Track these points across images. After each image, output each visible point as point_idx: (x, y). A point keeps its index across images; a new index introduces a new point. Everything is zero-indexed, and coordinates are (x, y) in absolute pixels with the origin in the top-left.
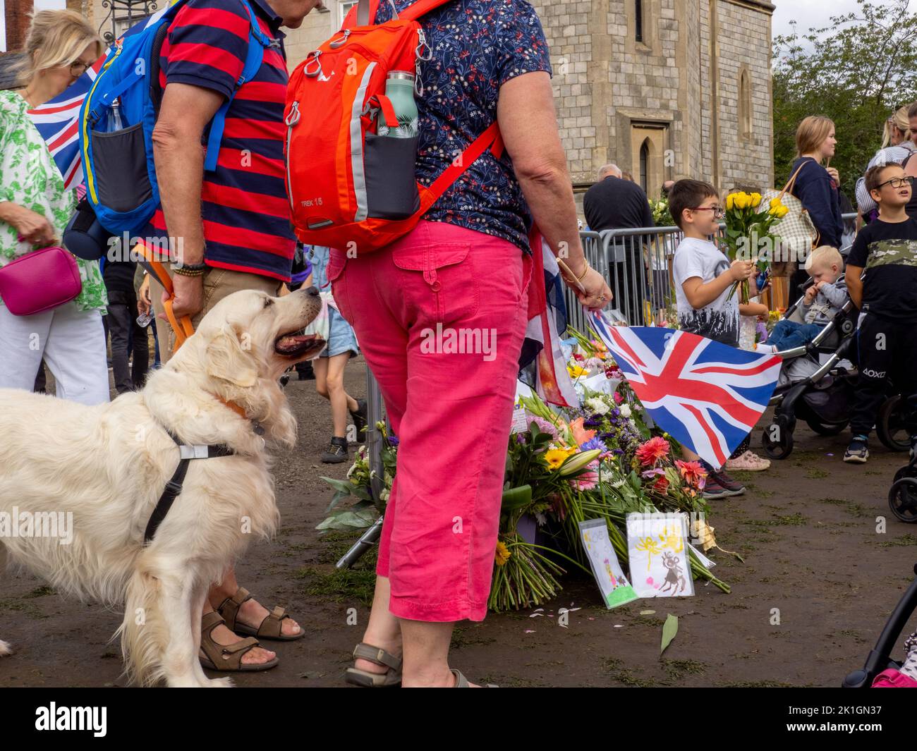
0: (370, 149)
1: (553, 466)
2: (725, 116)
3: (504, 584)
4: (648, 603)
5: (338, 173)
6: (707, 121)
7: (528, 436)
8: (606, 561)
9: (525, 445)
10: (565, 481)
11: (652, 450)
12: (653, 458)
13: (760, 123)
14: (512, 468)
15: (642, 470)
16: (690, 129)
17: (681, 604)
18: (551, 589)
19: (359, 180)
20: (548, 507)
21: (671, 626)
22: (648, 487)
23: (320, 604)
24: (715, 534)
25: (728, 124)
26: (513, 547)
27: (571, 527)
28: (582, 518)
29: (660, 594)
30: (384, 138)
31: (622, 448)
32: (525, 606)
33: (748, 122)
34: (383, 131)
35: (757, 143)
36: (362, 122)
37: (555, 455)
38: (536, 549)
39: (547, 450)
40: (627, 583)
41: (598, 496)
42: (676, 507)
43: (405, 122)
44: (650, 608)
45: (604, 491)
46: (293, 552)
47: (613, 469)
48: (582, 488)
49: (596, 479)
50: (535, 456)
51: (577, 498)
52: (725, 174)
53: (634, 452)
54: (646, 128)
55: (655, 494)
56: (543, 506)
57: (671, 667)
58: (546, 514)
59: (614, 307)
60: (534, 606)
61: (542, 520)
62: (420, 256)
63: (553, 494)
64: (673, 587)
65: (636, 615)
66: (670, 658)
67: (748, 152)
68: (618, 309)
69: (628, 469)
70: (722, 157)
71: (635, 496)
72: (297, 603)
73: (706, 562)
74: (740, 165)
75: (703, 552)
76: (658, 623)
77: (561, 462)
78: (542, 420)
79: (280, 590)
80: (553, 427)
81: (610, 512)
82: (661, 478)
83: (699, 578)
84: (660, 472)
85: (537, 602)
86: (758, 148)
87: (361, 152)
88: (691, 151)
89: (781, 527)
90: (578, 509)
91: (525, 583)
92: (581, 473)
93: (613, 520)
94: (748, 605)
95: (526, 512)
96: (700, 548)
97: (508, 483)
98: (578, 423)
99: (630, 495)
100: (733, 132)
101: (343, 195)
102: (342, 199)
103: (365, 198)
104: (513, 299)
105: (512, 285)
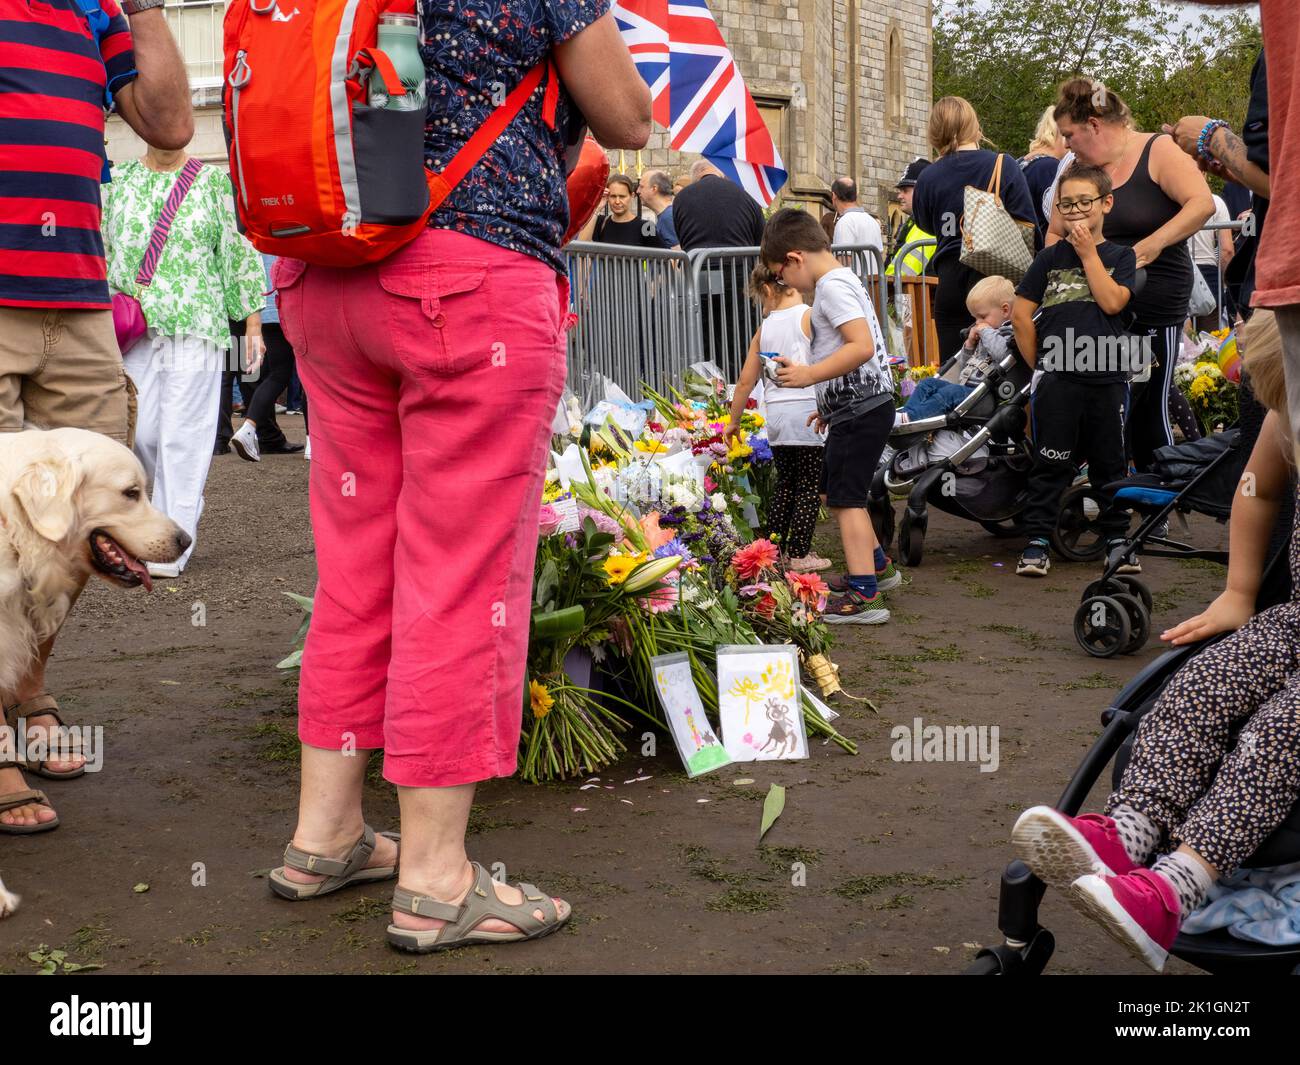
0: (360, 125)
1: (615, 579)
2: (867, 92)
3: (544, 744)
4: (744, 770)
5: (317, 160)
6: (842, 99)
7: (580, 536)
8: (688, 712)
9: (576, 550)
10: (632, 600)
11: (754, 557)
12: (756, 568)
13: (915, 104)
14: (557, 582)
15: (741, 585)
16: (817, 108)
17: (789, 770)
18: (611, 750)
19: (347, 169)
20: (608, 635)
21: (775, 800)
22: (748, 609)
23: (284, 774)
24: (839, 674)
25: (871, 104)
26: (557, 693)
27: (639, 667)
28: (655, 652)
30: (380, 110)
31: (713, 555)
32: (574, 774)
33: (899, 102)
34: (378, 101)
35: (910, 132)
36: (348, 88)
37: (618, 564)
38: (591, 695)
39: (607, 555)
40: (716, 742)
41: (678, 621)
42: (786, 636)
43: (409, 87)
44: (748, 775)
45: (686, 614)
46: (246, 701)
47: (699, 583)
48: (655, 610)
49: (675, 597)
50: (590, 565)
51: (648, 624)
52: (865, 174)
53: (730, 559)
55: (757, 618)
56: (600, 634)
57: (773, 857)
58: (606, 646)
60: (587, 774)
61: (599, 655)
62: (418, 277)
63: (614, 618)
64: (780, 745)
65: (727, 786)
66: (772, 843)
67: (898, 144)
68: (713, 361)
69: (721, 584)
70: (861, 149)
71: (730, 621)
72: (249, 772)
73: (826, 712)
74: (887, 162)
75: (822, 698)
76: (758, 796)
77: (627, 573)
78: (600, 514)
79: (225, 754)
80: (615, 524)
81: (695, 643)
82: (766, 595)
83: (815, 734)
84: (765, 587)
85: (590, 769)
86: (912, 138)
87: (349, 130)
88: (819, 140)
89: (929, 664)
90: (650, 641)
91: (575, 742)
92: (654, 589)
93: (697, 654)
94: (881, 770)
95: (576, 645)
96: (818, 693)
97: (552, 603)
98: (651, 520)
99: (722, 619)
100: (877, 115)
101: (325, 193)
102: (323, 198)
103: (356, 196)
104: (547, 340)
105: (544, 321)
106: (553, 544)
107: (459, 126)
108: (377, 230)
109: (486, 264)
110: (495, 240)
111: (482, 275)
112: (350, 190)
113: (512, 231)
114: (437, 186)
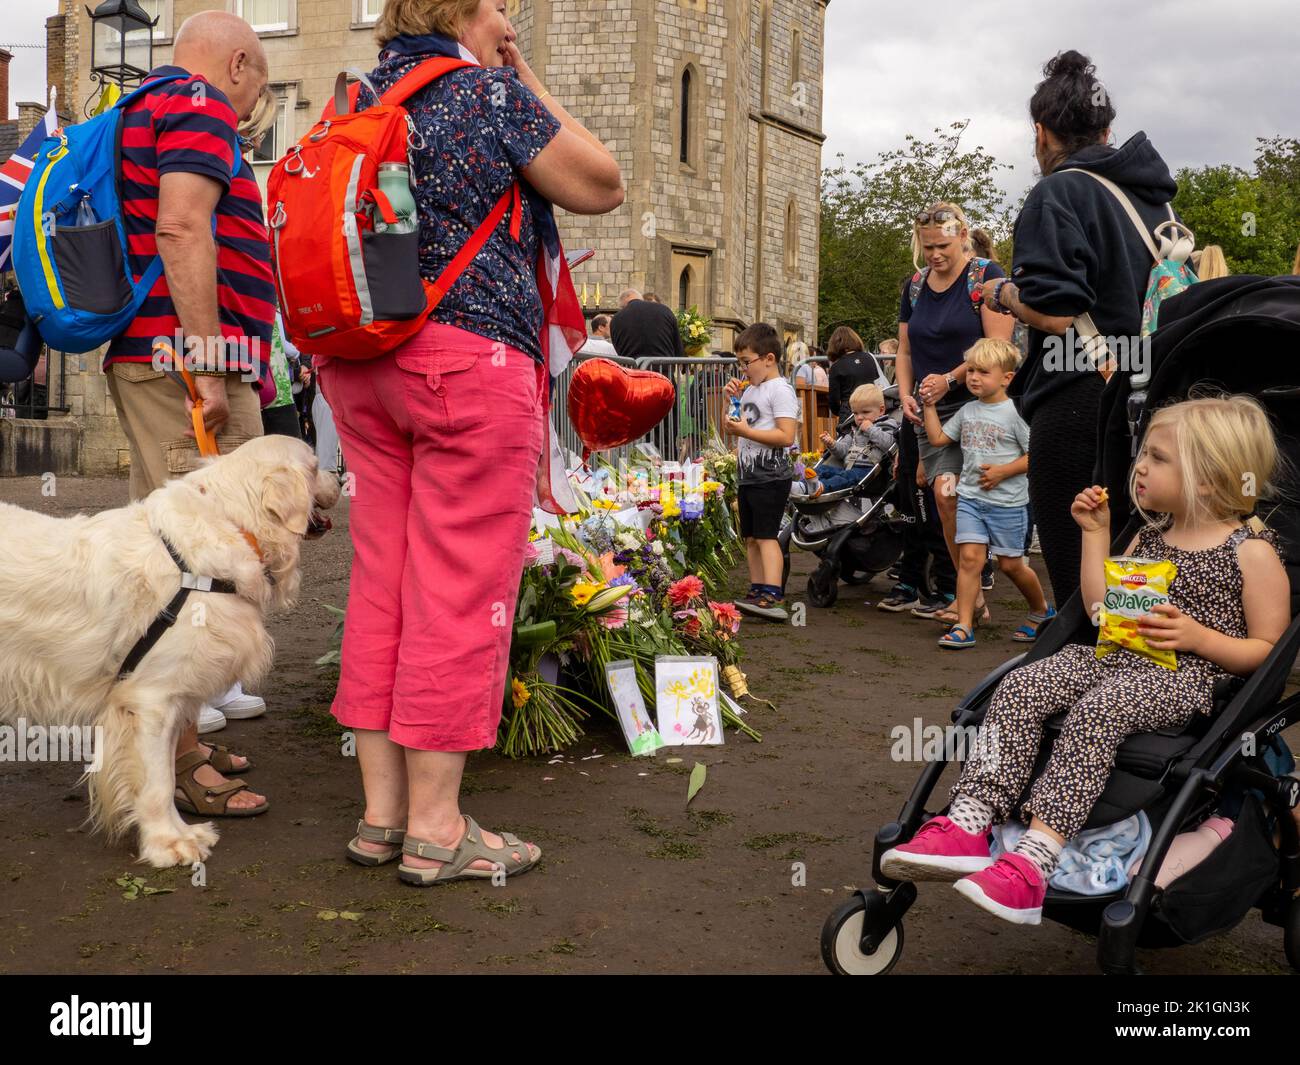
0: (368, 247)
1: (579, 601)
2: (770, 247)
3: (522, 729)
4: (675, 751)
5: (337, 275)
6: (751, 252)
7: (554, 568)
8: (633, 706)
9: (550, 578)
10: (592, 619)
11: (685, 589)
12: (686, 598)
13: (806, 257)
14: (535, 603)
15: (674, 610)
16: (733, 258)
17: (709, 753)
18: (573, 734)
19: (360, 281)
20: (573, 645)
21: (699, 776)
22: (679, 629)
23: (318, 746)
24: (747, 681)
25: (773, 256)
26: (533, 689)
27: (596, 670)
28: (609, 659)
29: (689, 741)
30: (383, 235)
31: (654, 587)
32: (543, 752)
33: (794, 256)
34: (381, 228)
35: (801, 279)
36: (358, 221)
37: (582, 590)
38: (557, 690)
39: (574, 584)
40: (654, 729)
41: (626, 636)
42: (707, 651)
43: (403, 216)
44: (677, 756)
45: (633, 631)
46: (289, 690)
47: (643, 608)
48: (610, 626)
49: (626, 617)
50: (560, 590)
51: (604, 637)
52: (767, 308)
53: (666, 591)
54: (687, 254)
55: (686, 636)
56: (566, 644)
57: (697, 818)
58: (570, 653)
59: (648, 441)
60: (554, 752)
61: (565, 661)
62: (425, 359)
63: (578, 632)
64: (702, 734)
65: (662, 763)
66: (696, 808)
67: (792, 287)
68: (652, 443)
69: (659, 609)
70: (765, 290)
71: (666, 637)
72: (291, 744)
73: (737, 709)
74: (784, 301)
75: (734, 699)
76: (685, 772)
77: (589, 597)
78: (570, 552)
79: (272, 730)
80: (581, 559)
81: (639, 653)
82: (693, 619)
83: (729, 726)
84: (692, 612)
85: (557, 748)
86: (803, 283)
87: (360, 251)
88: (734, 281)
89: (815, 675)
90: (605, 649)
91: (545, 726)
92: (609, 610)
93: (642, 663)
94: (779, 754)
95: (548, 652)
96: (731, 695)
97: (531, 619)
98: (608, 557)
99: (660, 635)
100: (777, 264)
101: (345, 299)
102: (343, 303)
103: (369, 301)
104: (527, 410)
105: (524, 395)
106: (535, 573)
107: (446, 249)
108: (387, 325)
109: (477, 351)
110: (485, 334)
111: (474, 359)
112: (364, 296)
113: (499, 328)
114: (433, 294)
